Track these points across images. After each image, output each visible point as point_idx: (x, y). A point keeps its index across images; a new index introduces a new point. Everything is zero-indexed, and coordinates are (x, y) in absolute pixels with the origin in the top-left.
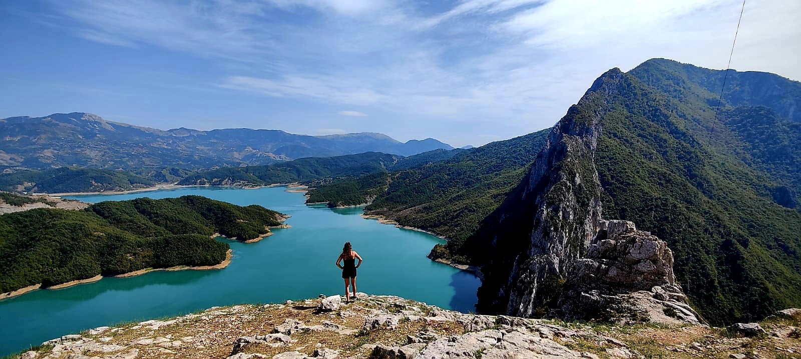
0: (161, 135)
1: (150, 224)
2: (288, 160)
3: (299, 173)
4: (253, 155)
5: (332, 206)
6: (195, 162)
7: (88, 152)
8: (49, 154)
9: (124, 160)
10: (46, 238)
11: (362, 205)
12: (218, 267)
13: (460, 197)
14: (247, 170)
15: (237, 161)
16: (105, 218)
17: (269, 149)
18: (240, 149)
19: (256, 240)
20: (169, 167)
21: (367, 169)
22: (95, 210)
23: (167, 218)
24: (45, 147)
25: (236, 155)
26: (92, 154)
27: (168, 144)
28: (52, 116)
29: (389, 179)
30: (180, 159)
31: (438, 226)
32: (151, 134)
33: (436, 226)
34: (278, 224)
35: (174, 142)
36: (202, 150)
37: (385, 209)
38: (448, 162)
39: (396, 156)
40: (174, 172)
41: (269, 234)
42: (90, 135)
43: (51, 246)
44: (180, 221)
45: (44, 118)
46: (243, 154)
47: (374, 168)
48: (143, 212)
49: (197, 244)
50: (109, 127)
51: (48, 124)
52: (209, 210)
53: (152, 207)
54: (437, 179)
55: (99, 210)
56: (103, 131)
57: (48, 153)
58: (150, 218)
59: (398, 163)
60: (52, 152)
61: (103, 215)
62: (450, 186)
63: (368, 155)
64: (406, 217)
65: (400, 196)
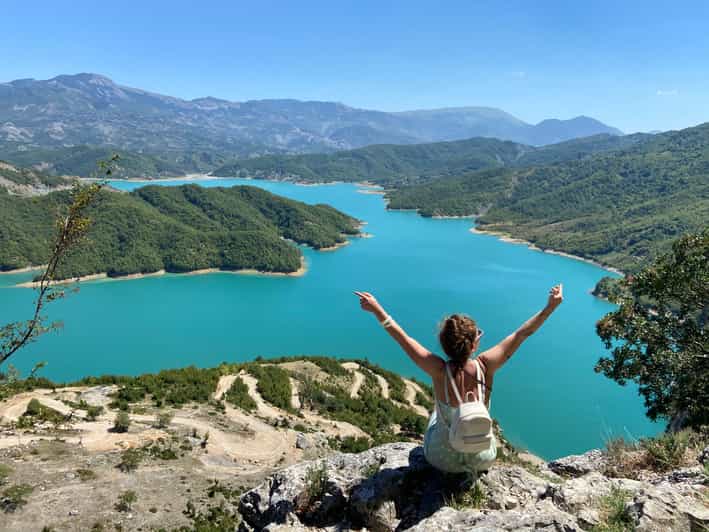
0: (183, 106)
1: (205, 217)
2: (350, 148)
3: (369, 166)
4: (303, 140)
5: (426, 215)
6: (227, 146)
7: (101, 126)
8: (60, 129)
9: (144, 139)
10: (102, 221)
11: (470, 217)
12: (293, 274)
13: (645, 211)
14: (299, 159)
15: (281, 148)
16: (154, 205)
17: (323, 131)
18: (285, 129)
19: (331, 248)
20: (200, 152)
21: (474, 165)
22: (141, 195)
23: (222, 212)
24: (55, 119)
25: (279, 138)
26: (106, 129)
27: (194, 121)
28: (59, 79)
29: (515, 180)
30: (210, 141)
31: (606, 252)
32: (171, 106)
33: (601, 252)
34: (355, 233)
35: (200, 118)
36: (236, 130)
37: (511, 224)
38: (623, 153)
39: (522, 146)
40: (206, 158)
41: (346, 243)
42: (101, 104)
43: (109, 231)
44: (238, 217)
45: (50, 81)
46: (289, 138)
47: (484, 164)
48: (194, 201)
49: (267, 246)
50: (122, 95)
51: (56, 90)
52: (270, 206)
53: (204, 197)
54: (602, 181)
55: (146, 195)
56: (117, 100)
57: (58, 127)
58: (204, 211)
59: (525, 155)
60: (62, 127)
61: (151, 202)
62: (628, 193)
63: (475, 142)
64: (547, 235)
65: (534, 205)
